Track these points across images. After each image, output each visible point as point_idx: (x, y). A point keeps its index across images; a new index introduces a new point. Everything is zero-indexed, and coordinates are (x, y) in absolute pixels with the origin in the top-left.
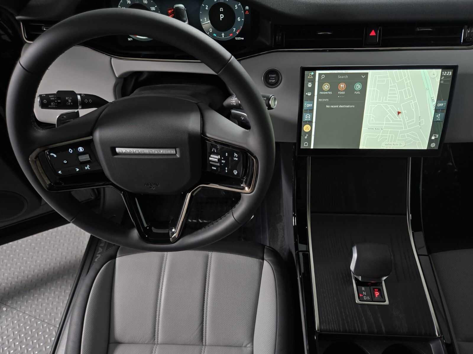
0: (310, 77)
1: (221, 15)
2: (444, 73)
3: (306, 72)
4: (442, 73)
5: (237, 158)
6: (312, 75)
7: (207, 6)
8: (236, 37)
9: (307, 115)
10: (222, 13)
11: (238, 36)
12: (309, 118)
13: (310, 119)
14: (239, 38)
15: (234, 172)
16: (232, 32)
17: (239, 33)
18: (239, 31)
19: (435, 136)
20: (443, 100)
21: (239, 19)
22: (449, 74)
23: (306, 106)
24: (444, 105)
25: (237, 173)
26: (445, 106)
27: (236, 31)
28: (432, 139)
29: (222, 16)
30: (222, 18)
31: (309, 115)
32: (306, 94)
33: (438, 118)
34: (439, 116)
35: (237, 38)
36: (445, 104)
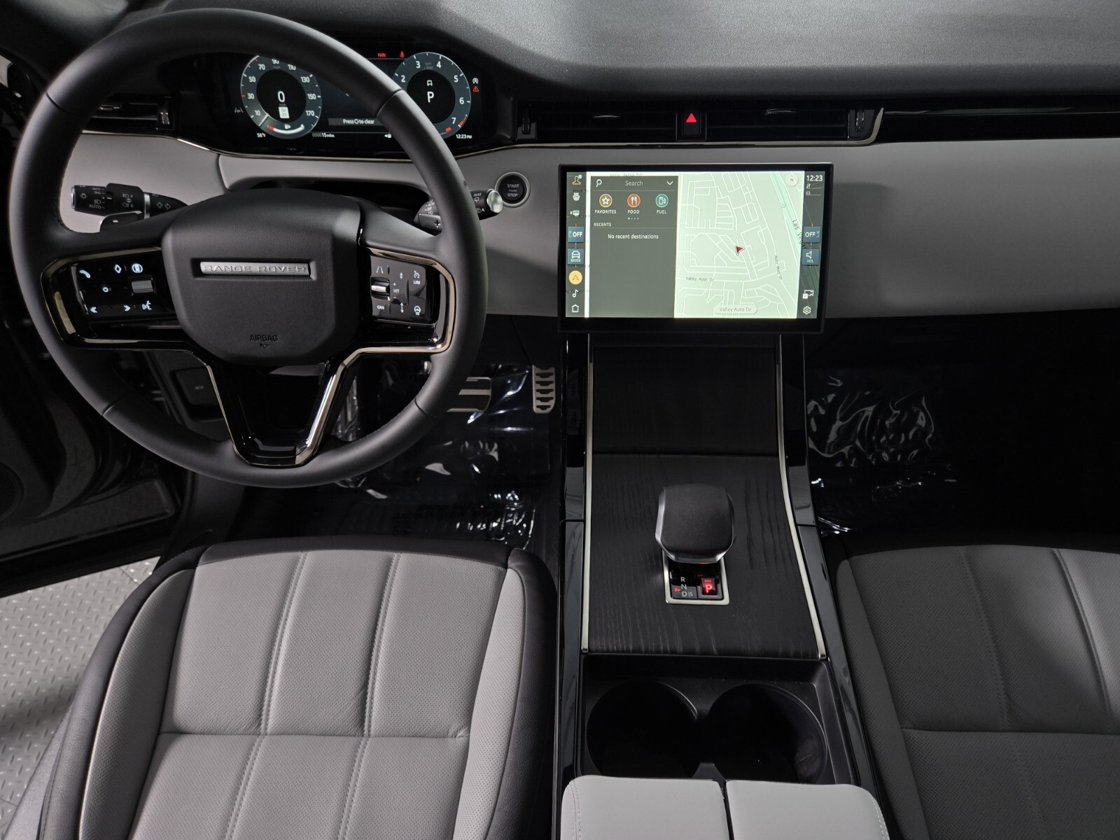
0: (577, 182)
1: (429, 93)
2: (810, 178)
3: (569, 175)
4: (806, 178)
5: (418, 280)
6: (580, 180)
7: (402, 76)
8: (458, 133)
9: (575, 253)
10: (430, 89)
11: (461, 132)
12: (579, 257)
13: (579, 261)
14: (464, 136)
15: (415, 310)
16: (451, 126)
17: (463, 127)
18: (462, 123)
19: (809, 293)
20: (814, 226)
21: (461, 101)
22: (819, 179)
23: (572, 235)
24: (816, 235)
25: (420, 310)
26: (818, 237)
27: (457, 122)
28: (804, 298)
29: (431, 95)
30: (431, 99)
31: (577, 253)
32: (571, 213)
33: (809, 258)
34: (809, 255)
35: (459, 136)
36: (818, 232)
